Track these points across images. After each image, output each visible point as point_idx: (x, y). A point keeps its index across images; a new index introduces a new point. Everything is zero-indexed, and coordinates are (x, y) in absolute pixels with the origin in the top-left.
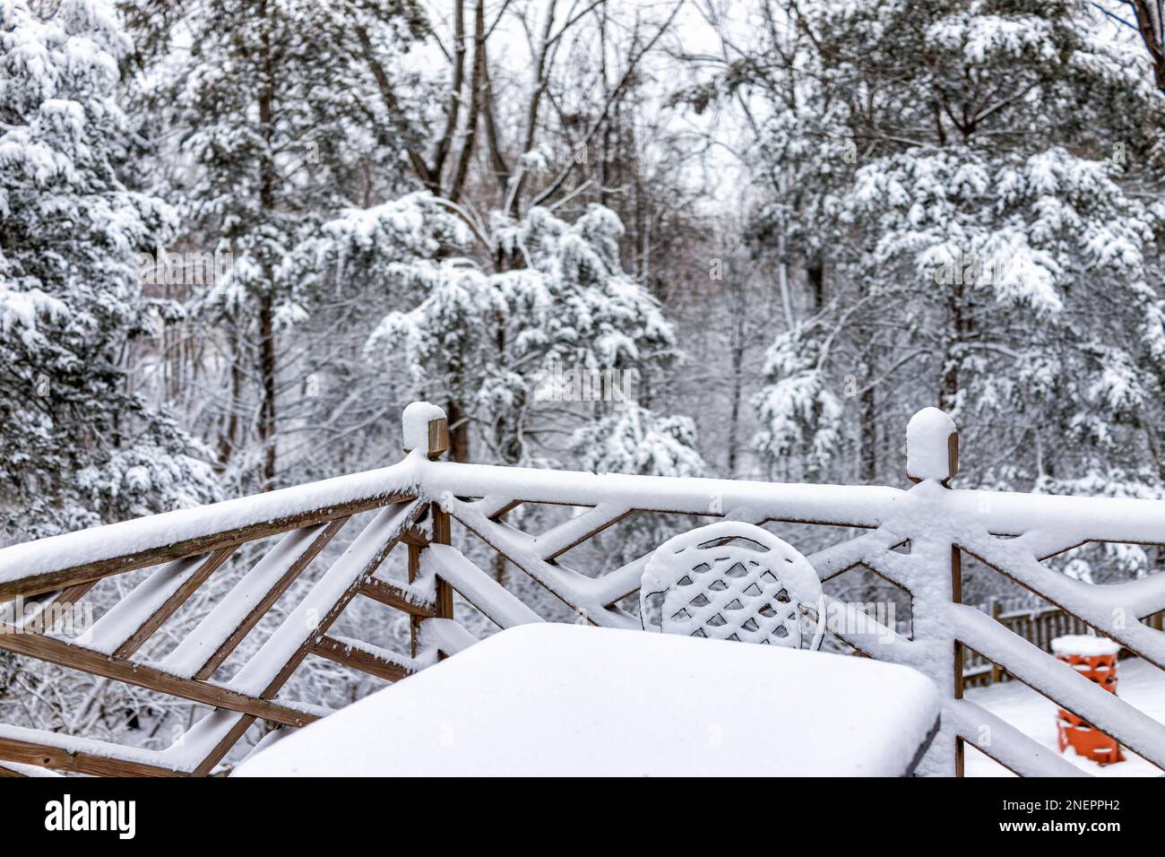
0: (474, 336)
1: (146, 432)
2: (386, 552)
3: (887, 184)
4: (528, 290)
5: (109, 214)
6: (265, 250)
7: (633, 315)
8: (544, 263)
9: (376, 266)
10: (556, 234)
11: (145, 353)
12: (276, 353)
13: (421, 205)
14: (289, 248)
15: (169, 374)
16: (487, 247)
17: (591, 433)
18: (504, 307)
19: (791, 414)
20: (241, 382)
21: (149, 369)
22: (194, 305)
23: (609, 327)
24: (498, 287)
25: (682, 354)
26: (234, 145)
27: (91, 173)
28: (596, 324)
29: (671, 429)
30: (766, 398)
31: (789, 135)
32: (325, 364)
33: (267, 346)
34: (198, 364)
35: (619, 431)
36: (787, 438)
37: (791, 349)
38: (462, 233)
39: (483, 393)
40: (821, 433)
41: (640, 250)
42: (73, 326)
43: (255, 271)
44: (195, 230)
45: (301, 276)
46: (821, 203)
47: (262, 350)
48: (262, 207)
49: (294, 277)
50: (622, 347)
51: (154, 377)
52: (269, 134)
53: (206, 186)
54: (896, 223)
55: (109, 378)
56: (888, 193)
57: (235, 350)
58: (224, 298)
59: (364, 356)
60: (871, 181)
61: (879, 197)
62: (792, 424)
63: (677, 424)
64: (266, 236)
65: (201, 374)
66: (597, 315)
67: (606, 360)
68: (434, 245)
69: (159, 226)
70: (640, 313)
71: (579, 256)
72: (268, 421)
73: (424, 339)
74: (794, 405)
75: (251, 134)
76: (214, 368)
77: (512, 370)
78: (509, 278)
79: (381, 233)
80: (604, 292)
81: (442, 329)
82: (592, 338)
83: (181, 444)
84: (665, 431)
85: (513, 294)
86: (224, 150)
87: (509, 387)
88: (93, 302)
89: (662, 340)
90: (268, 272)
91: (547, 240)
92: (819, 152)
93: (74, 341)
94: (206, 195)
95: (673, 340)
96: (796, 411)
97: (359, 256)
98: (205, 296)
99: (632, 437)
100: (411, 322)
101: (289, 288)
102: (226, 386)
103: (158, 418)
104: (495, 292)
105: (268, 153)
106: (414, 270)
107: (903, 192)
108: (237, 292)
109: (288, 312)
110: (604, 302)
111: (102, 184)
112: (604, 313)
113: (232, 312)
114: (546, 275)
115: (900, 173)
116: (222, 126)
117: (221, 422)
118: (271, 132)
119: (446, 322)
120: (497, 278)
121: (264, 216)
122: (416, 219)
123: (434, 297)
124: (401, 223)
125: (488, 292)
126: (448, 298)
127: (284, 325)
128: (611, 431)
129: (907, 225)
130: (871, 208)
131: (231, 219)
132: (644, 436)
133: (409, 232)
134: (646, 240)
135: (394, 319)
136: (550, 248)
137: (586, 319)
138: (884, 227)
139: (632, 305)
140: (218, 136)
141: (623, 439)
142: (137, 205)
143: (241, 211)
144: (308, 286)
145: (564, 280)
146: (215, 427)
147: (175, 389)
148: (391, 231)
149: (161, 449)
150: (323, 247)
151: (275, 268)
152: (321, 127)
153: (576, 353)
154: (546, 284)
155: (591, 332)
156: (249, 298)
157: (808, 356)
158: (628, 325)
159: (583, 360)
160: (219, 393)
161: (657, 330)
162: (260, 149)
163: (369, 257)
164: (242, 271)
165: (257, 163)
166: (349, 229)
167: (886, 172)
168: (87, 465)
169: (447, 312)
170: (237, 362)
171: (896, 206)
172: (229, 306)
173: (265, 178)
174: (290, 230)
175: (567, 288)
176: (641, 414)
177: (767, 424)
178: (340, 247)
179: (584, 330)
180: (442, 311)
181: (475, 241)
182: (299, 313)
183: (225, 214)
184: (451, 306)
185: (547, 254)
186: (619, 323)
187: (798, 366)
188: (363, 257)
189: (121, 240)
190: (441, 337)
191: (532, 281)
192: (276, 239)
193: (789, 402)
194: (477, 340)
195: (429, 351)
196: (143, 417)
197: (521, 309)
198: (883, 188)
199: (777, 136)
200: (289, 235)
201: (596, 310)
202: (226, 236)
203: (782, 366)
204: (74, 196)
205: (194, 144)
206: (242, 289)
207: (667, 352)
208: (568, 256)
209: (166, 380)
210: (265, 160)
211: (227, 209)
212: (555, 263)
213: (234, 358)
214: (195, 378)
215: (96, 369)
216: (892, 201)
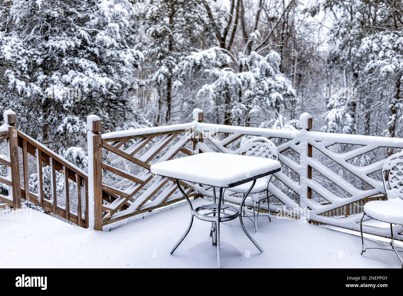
0: (231, 92)
1: (134, 118)
2: (187, 142)
3: (372, 44)
4: (248, 78)
5: (125, 56)
6: (170, 64)
7: (282, 87)
8: (255, 69)
9: (201, 70)
10: (259, 60)
11: (132, 95)
12: (171, 96)
13: (216, 51)
14: (177, 63)
15: (140, 101)
16: (237, 64)
17: (267, 124)
18: (241, 83)
19: (335, 120)
20: (161, 105)
21: (133, 100)
22: (148, 81)
23: (274, 90)
24: (239, 77)
25: (298, 100)
26: (161, 31)
27: (120, 43)
28: (270, 90)
29: (293, 124)
30: (327, 115)
31: (340, 26)
32: (186, 100)
33: (169, 94)
34: (148, 99)
35: (276, 124)
36: (333, 128)
37: (337, 99)
38: (229, 60)
39: (233, 110)
40: (345, 127)
41: (294, 64)
42: (115, 87)
43: (167, 70)
44: (149, 57)
45: (181, 72)
46: (350, 50)
47: (167, 95)
48: (169, 50)
49: (178, 72)
50: (278, 97)
51: (135, 103)
52: (172, 28)
53: (152, 44)
54: (374, 57)
55: (124, 102)
56: (372, 47)
57: (160, 95)
58: (157, 78)
59: (197, 97)
60: (366, 43)
61: (369, 48)
62: (335, 124)
63: (295, 122)
64: (170, 59)
65: (149, 102)
66: (270, 87)
67: (273, 101)
68: (220, 64)
69: (138, 58)
70: (285, 86)
71: (266, 67)
72: (168, 117)
73: (215, 93)
74: (336, 117)
75: (166, 27)
76: (153, 100)
77: (243, 103)
78: (243, 74)
79: (203, 60)
80: (274, 79)
81: (221, 90)
82: (268, 94)
83: (143, 122)
84: (291, 124)
85: (244, 79)
86: (158, 32)
87: (241, 109)
88: (120, 81)
89: (292, 95)
90: (170, 70)
91: (256, 62)
92: (350, 33)
93: (115, 91)
94: (153, 47)
95: (296, 95)
96: (336, 120)
97: (196, 67)
98: (152, 78)
99: (280, 126)
100: (211, 87)
101: (177, 76)
102: (156, 106)
103: (137, 114)
104: (238, 78)
105: (171, 34)
106: (213, 71)
107: (377, 47)
108: (161, 77)
109: (177, 83)
110: (273, 82)
111: (123, 46)
112: (273, 86)
113: (159, 83)
114: (255, 73)
115: (376, 40)
116: (158, 25)
117: (155, 117)
118: (173, 27)
119: (222, 88)
120: (239, 74)
121: (169, 53)
122: (214, 55)
123: (218, 80)
124: (209, 56)
125: (235, 78)
126: (223, 80)
127: (175, 87)
128: (273, 123)
129: (378, 58)
130: (366, 52)
131: (160, 54)
132: (284, 126)
133: (212, 59)
134: (296, 60)
135: (206, 87)
136: (257, 65)
137: (267, 88)
138: (370, 58)
139: (283, 84)
140: (157, 28)
141: (277, 126)
142: (132, 53)
143: (163, 52)
144: (183, 75)
145: (260, 75)
146: (153, 119)
147: (141, 106)
148: (206, 59)
149: (137, 123)
150: (186, 63)
151: (173, 69)
152: (188, 25)
153: (263, 99)
154: (254, 76)
155: (268, 92)
156: (164, 78)
157: (342, 101)
158: (280, 90)
159: (265, 101)
160: (155, 108)
161: (291, 92)
162: (169, 32)
163: (199, 67)
164: (163, 70)
165: (167, 37)
166: (193, 58)
167: (372, 40)
168: (118, 126)
169: (222, 85)
170: (160, 98)
171: (375, 51)
172: (159, 81)
173: (170, 41)
174: (177, 57)
175: (261, 78)
176: (283, 118)
177: (326, 123)
178: (190, 64)
179: (266, 91)
180: (221, 84)
181: (233, 62)
182: (180, 84)
183: (158, 53)
184: (224, 83)
185: (256, 66)
186: (278, 89)
187: (339, 105)
188: (197, 67)
189: (128, 63)
190: (220, 92)
191: (249, 75)
192: (173, 60)
193: (334, 116)
194: (231, 93)
195: (216, 96)
196: (133, 113)
197: (246, 84)
198: (371, 45)
199: (336, 27)
200: (177, 59)
201: (270, 85)
202: (158, 59)
203: (333, 105)
204: (116, 51)
205: (150, 31)
206: (162, 75)
207: (293, 99)
208: (262, 67)
209: (139, 104)
210: (170, 36)
211: (159, 52)
212: (258, 69)
213: (159, 97)
214: (147, 103)
215: (120, 99)
216: (373, 50)
